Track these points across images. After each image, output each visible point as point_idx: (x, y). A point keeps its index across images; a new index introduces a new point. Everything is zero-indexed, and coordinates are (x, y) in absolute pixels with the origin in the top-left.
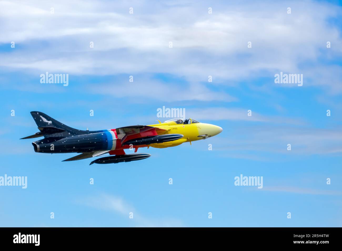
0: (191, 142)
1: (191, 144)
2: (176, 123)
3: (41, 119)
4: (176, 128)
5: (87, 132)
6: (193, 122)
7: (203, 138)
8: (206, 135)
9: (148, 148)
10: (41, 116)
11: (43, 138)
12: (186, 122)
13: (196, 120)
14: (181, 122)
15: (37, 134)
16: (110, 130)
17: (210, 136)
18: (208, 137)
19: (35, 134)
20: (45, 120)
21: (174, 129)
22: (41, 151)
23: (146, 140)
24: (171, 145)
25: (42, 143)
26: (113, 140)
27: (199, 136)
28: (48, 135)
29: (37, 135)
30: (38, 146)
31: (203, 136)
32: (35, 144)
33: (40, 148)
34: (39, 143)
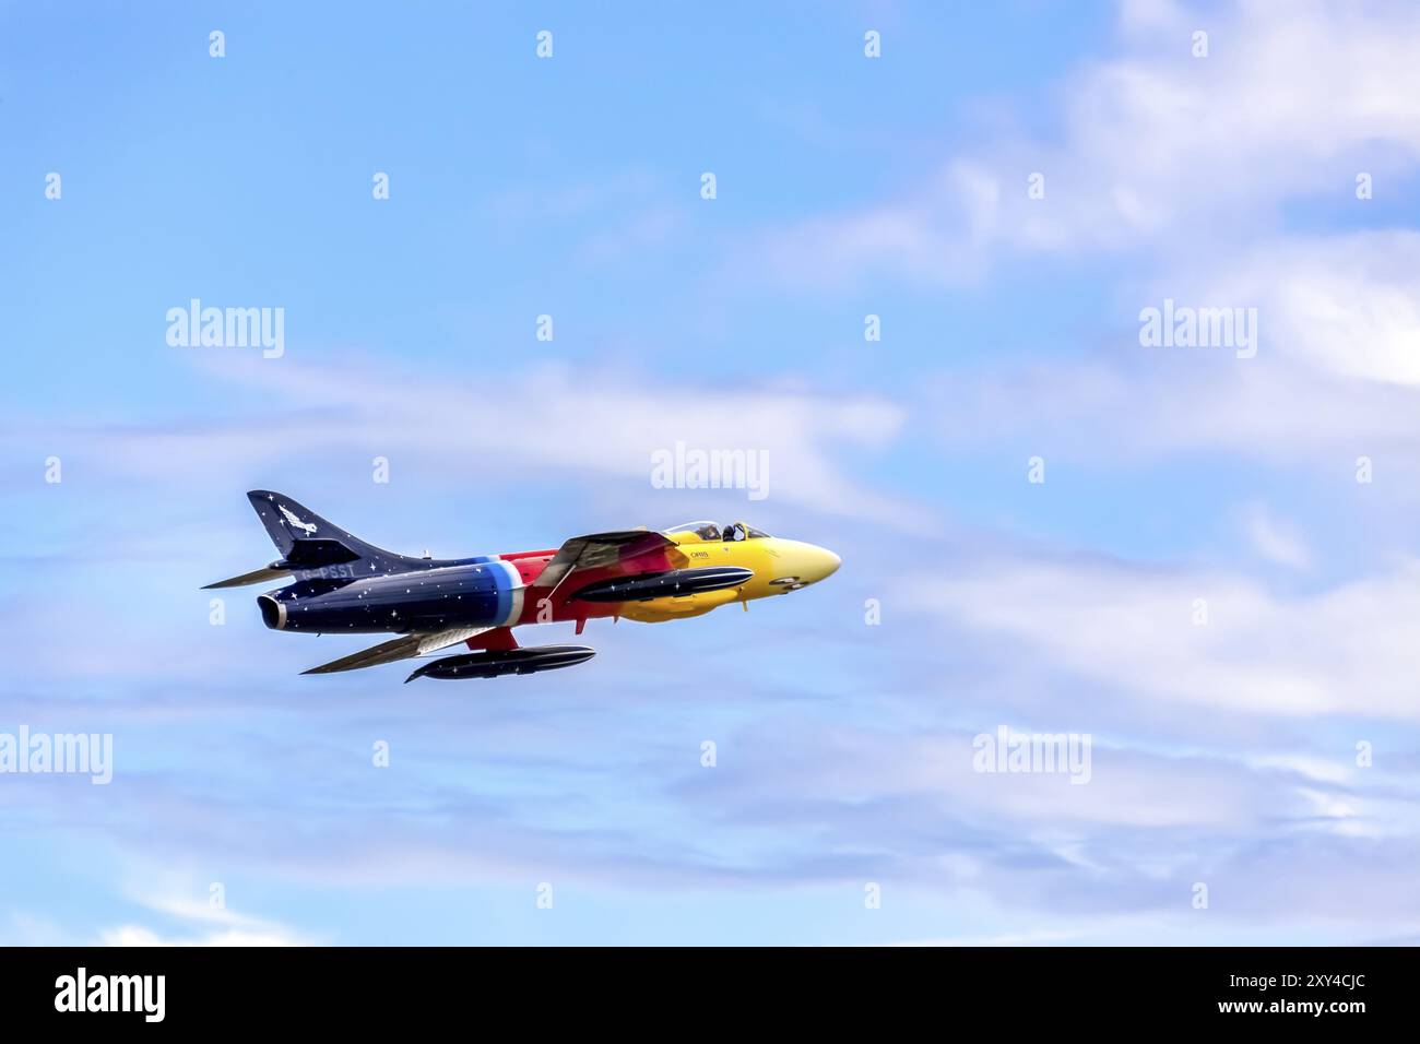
0: (747, 602)
1: (746, 609)
2: (698, 537)
3: (281, 515)
4: (704, 554)
5: (426, 564)
6: (751, 536)
7: (785, 588)
8: (796, 578)
9: (616, 621)
10: (282, 509)
11: (289, 580)
12: (729, 535)
13: (757, 528)
14: (713, 534)
15: (273, 567)
16: (497, 556)
17: (805, 584)
18: (799, 585)
19: (265, 566)
20: (295, 521)
21: (697, 555)
22: (289, 627)
23: (641, 584)
24: (691, 609)
25: (294, 596)
26: (512, 590)
27: (772, 583)
28: (308, 571)
29: (275, 571)
30: (282, 608)
31: (786, 580)
32: (272, 599)
33: (290, 615)
34: (285, 594)
